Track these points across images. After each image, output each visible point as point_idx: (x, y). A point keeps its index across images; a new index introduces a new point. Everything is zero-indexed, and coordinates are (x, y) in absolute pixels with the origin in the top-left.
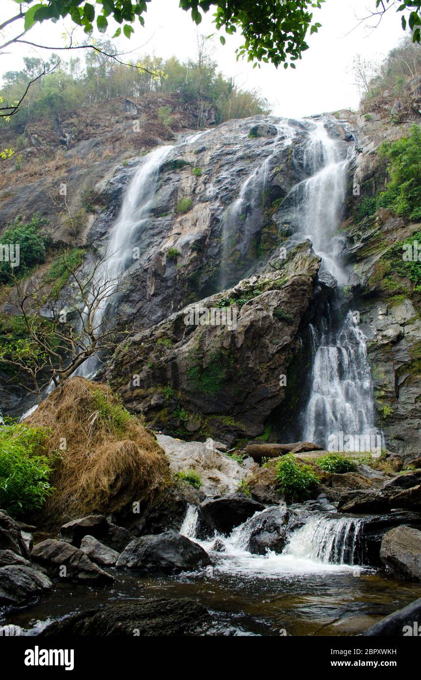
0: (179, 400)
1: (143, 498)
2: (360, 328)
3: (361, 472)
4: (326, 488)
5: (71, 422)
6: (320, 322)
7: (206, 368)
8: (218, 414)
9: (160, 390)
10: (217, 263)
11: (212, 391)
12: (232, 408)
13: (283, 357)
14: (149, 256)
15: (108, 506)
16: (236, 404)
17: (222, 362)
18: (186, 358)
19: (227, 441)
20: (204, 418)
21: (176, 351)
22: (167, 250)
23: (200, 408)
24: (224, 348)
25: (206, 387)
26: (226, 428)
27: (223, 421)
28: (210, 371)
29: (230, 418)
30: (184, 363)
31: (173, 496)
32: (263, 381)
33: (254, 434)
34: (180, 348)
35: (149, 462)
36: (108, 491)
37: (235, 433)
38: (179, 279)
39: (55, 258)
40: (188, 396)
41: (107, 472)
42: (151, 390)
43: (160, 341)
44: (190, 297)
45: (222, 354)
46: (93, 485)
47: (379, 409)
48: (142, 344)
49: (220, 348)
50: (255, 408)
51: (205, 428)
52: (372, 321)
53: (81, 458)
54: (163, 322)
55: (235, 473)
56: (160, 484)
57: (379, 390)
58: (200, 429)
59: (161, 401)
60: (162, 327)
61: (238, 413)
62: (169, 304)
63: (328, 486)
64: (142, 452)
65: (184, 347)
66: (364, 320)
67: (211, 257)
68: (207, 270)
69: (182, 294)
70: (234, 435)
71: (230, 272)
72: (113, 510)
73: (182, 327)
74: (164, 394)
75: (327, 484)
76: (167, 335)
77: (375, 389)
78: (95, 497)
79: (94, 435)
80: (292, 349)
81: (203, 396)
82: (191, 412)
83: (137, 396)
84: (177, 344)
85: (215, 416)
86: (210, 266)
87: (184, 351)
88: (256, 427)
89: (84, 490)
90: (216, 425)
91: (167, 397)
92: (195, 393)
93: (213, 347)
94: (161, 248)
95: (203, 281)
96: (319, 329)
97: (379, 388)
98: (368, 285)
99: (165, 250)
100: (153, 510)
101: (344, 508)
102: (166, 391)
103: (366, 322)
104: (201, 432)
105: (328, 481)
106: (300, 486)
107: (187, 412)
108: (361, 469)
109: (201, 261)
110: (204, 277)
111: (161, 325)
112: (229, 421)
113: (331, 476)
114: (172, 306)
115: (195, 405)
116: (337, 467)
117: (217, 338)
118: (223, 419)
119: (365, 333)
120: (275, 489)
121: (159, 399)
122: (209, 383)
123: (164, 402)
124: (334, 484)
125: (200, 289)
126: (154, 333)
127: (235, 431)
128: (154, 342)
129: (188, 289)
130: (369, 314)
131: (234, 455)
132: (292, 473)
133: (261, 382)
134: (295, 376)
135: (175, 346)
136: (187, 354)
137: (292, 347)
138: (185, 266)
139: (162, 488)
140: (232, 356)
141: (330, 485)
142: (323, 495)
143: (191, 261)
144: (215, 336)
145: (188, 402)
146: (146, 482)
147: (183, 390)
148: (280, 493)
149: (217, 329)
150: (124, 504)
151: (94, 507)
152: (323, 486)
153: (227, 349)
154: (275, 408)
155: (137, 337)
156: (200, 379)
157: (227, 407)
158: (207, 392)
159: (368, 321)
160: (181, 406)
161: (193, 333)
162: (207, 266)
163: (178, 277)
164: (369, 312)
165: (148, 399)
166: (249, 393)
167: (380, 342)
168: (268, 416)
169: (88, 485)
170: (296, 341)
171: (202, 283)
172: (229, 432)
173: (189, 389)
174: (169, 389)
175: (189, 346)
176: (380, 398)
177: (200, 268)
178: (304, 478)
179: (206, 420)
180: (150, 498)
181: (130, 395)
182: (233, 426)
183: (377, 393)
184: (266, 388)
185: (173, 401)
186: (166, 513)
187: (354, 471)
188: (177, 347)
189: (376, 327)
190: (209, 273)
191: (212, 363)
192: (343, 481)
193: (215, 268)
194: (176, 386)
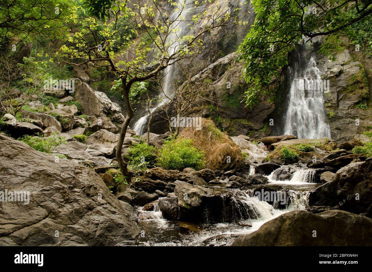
0: (217, 112)
1: (233, 164)
2: (318, 67)
3: (316, 151)
4: (301, 158)
5: (201, 136)
6: (294, 65)
7: (231, 94)
8: (239, 118)
9: (207, 107)
10: (234, 32)
11: (235, 106)
12: (246, 115)
13: (274, 87)
14: (194, 31)
15: (222, 167)
16: (248, 113)
17: (240, 91)
18: (220, 90)
19: (244, 132)
20: (231, 121)
21: (215, 85)
22: (204, 26)
23: (229, 116)
24: (241, 83)
25: (232, 105)
26: (243, 126)
27: (241, 122)
28: (233, 96)
29: (244, 120)
30: (219, 92)
31: (244, 163)
32: (263, 100)
33: (258, 128)
34: (217, 84)
35: (234, 151)
36: (222, 162)
37: (248, 128)
38: (212, 43)
39: (141, 35)
40: (222, 109)
41: (220, 155)
42: (202, 107)
43: (205, 81)
44: (219, 53)
45: (240, 86)
46: (215, 160)
47: (328, 113)
48: (196, 82)
49: (239, 83)
50: (259, 114)
51: (232, 126)
52: (324, 63)
53: (209, 150)
54: (206, 69)
55: (256, 151)
56: (239, 159)
57: (328, 103)
58: (229, 126)
59: (208, 113)
60: (205, 72)
61: (250, 118)
62: (207, 58)
63: (302, 157)
64: (231, 147)
65: (219, 83)
66: (320, 63)
67: (229, 29)
68: (228, 36)
69: (214, 52)
70: (248, 129)
71: (241, 37)
72: (224, 168)
73: (217, 72)
74: (209, 109)
75: (302, 156)
76: (209, 77)
77: (325, 102)
78: (216, 164)
79: (211, 141)
80: (278, 82)
81: (230, 109)
82: (224, 117)
83: (195, 110)
84: (215, 82)
85: (237, 120)
86: (229, 34)
87: (219, 85)
88: (259, 125)
89: (212, 161)
90: (238, 124)
91: (211, 110)
92: (226, 108)
93: (235, 83)
94: (201, 25)
95: (226, 43)
96: (293, 69)
97: (327, 101)
98: (323, 42)
99: (203, 26)
100: (238, 168)
101: (309, 166)
102: (210, 107)
103: (321, 64)
104: (230, 128)
105: (302, 155)
106: (291, 158)
107: (222, 118)
108: (316, 150)
109: (224, 31)
110: (226, 41)
111: (205, 71)
112: (244, 122)
113: (303, 154)
114: (209, 59)
115: (226, 114)
116: (305, 149)
117: (237, 78)
118: (241, 121)
119: (321, 70)
120: (281, 159)
121: (207, 112)
122: (233, 102)
123: (210, 113)
124: (304, 157)
125: (224, 48)
126: (201, 76)
127: (248, 127)
128: (202, 81)
129: (217, 48)
130: (323, 59)
131: (254, 142)
132: (288, 153)
133: (262, 101)
134: (280, 96)
135: (214, 83)
136: (221, 87)
137: (279, 80)
138: (215, 35)
139: (240, 160)
140: (245, 87)
141: (303, 157)
142: (300, 161)
143: (218, 32)
144: (236, 77)
145: (222, 113)
146: (234, 158)
147: (219, 106)
148: (283, 161)
149: (237, 72)
150: (227, 166)
151: (217, 167)
152: (300, 158)
153: (243, 84)
154: (270, 114)
155: (193, 79)
156: (228, 100)
157: (244, 115)
158: (232, 107)
159: (322, 63)
160: (219, 115)
161: (223, 75)
162: (228, 34)
163: (211, 42)
164: (323, 58)
165: (201, 111)
166: (255, 107)
167: (329, 76)
168: (266, 119)
169: (213, 160)
170: (281, 77)
171: (225, 45)
172: (245, 127)
173: (223, 106)
174: (212, 106)
175: (222, 82)
176: (328, 107)
177: (224, 36)
178: (293, 155)
179: (232, 122)
180: (236, 164)
181: (192, 110)
182: (247, 125)
183: (327, 105)
184: (264, 104)
185: (214, 113)
186: (242, 169)
187: (313, 151)
188: (215, 84)
189: (327, 67)
190: (229, 38)
191: (235, 91)
192: (308, 155)
193: (232, 35)
194: (215, 105)
